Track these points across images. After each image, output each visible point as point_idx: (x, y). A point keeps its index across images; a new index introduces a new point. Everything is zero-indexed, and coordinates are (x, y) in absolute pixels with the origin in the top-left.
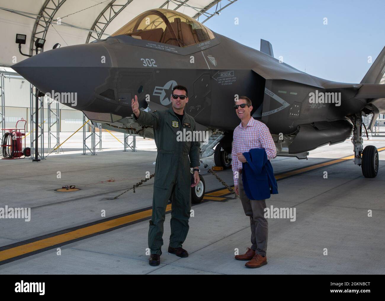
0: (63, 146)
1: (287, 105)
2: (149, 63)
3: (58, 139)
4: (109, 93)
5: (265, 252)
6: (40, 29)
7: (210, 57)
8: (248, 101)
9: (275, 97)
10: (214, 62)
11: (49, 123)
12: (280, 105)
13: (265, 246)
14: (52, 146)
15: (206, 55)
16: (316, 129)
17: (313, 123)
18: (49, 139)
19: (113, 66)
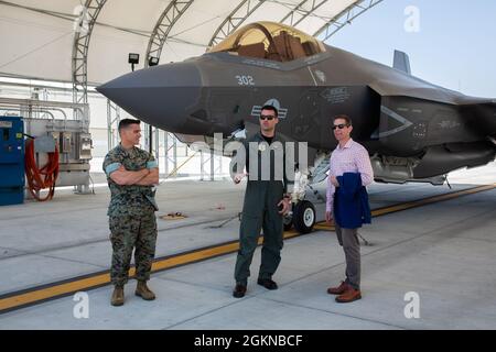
0: (180, 171)
1: (409, 124)
2: (244, 80)
3: (175, 163)
4: (200, 114)
5: (358, 286)
6: (154, 47)
7: (318, 73)
8: (347, 121)
9: (394, 115)
10: (322, 78)
11: (166, 146)
12: (399, 124)
13: (358, 279)
14: (170, 172)
15: (313, 70)
16: (448, 151)
17: (444, 144)
18: (166, 163)
19: (204, 85)
